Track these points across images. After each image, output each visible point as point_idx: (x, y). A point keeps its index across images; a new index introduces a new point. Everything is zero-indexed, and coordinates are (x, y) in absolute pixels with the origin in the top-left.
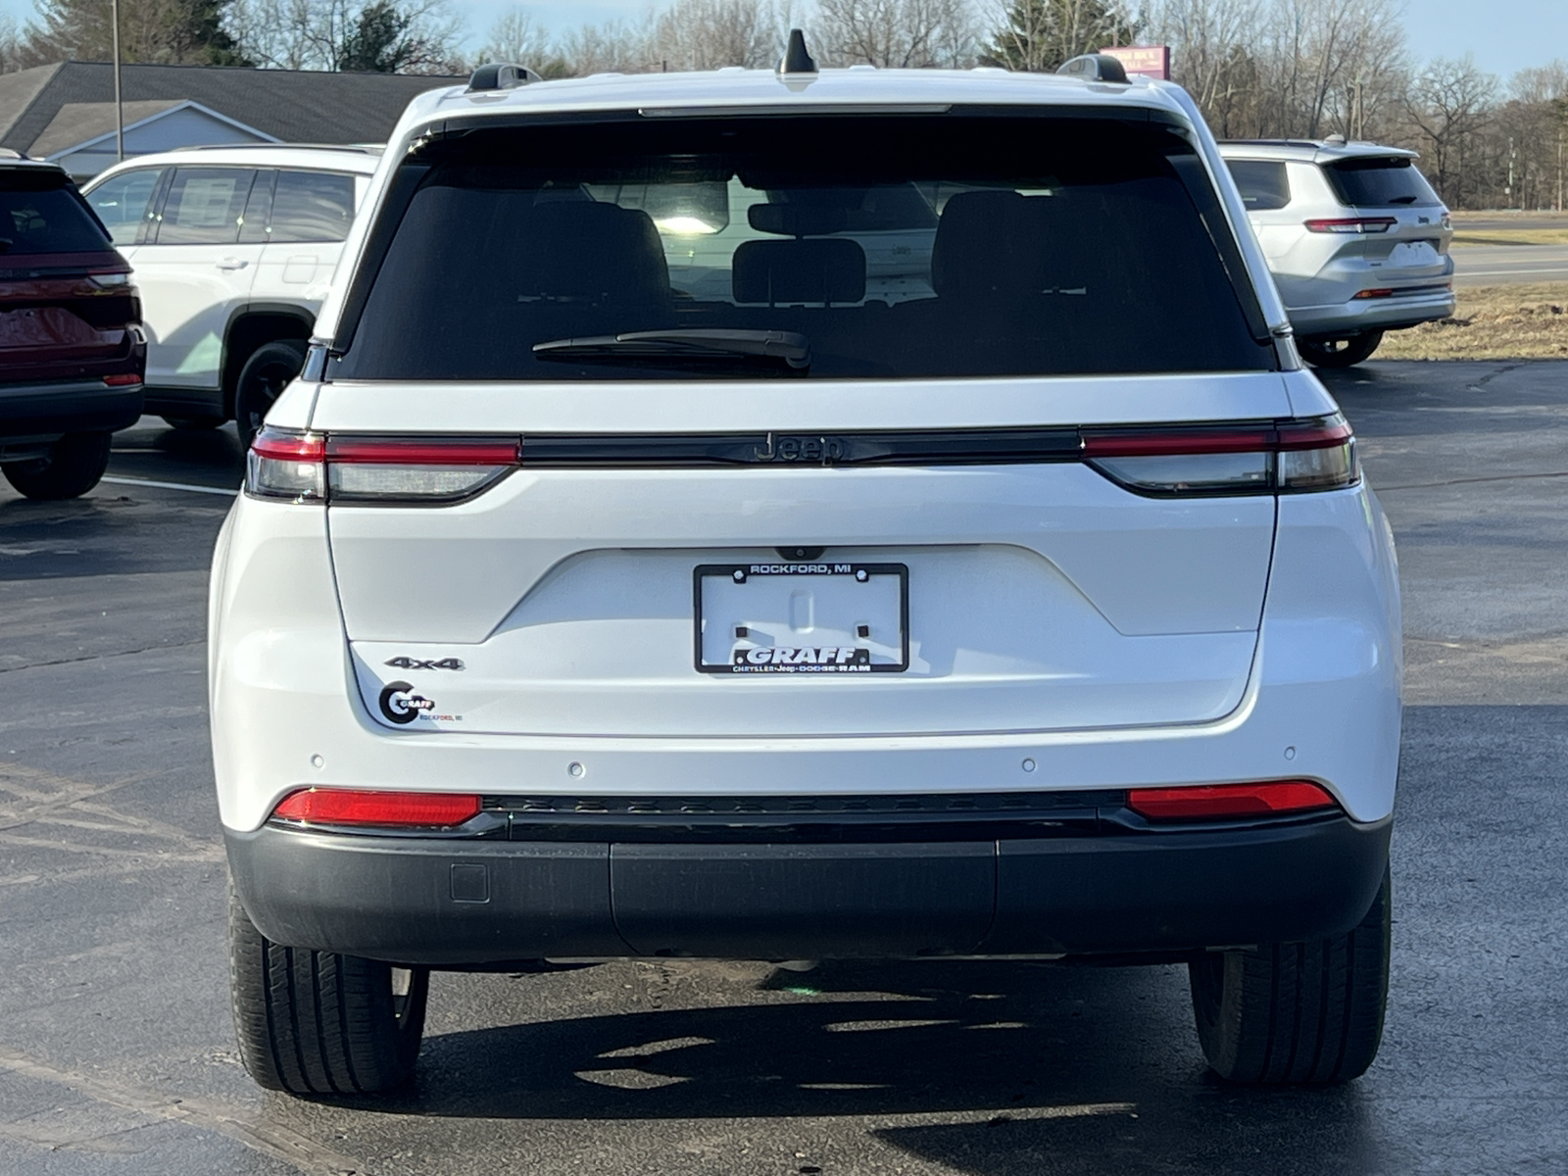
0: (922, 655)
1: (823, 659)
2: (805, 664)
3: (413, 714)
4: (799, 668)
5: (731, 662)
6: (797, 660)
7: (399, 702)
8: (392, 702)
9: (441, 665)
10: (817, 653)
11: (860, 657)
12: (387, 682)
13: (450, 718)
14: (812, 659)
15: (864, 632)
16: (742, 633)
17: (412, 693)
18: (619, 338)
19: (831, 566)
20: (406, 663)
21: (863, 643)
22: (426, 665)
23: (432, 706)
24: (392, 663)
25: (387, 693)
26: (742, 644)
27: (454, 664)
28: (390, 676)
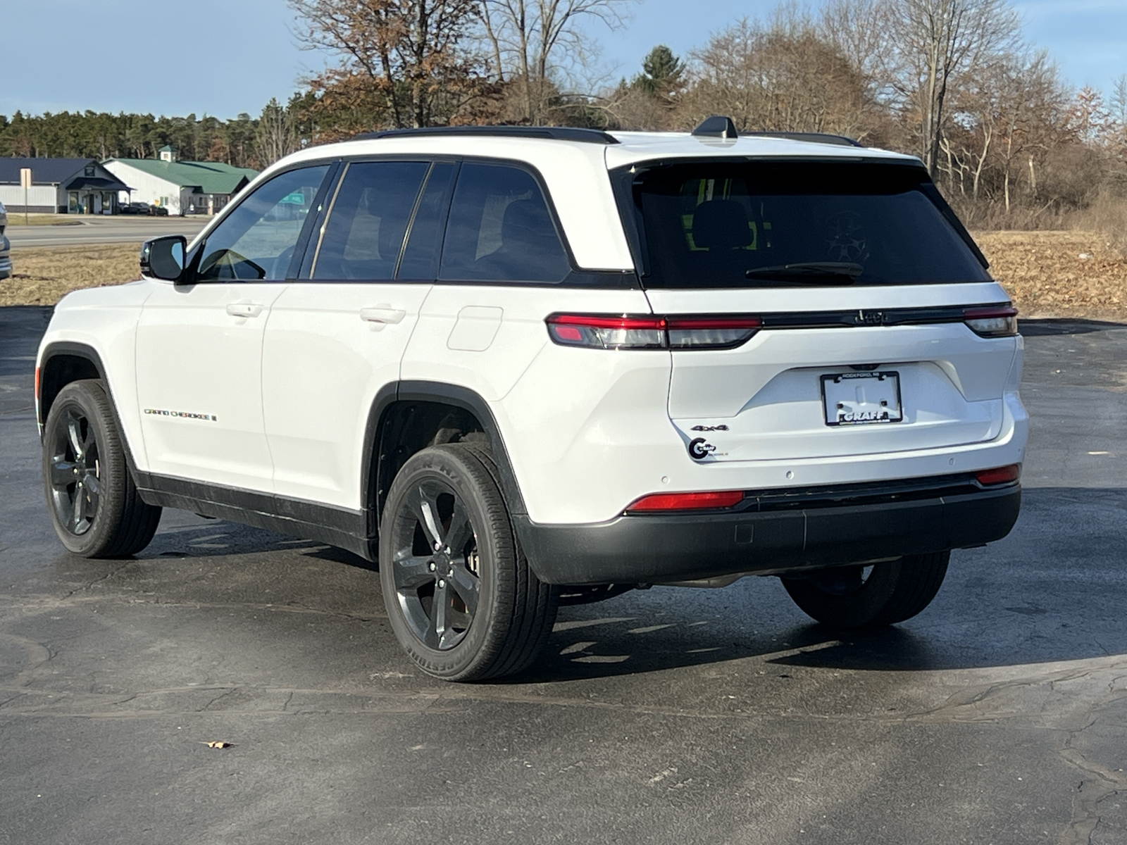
0: (905, 414)
1: (872, 418)
2: (866, 420)
3: (705, 453)
4: (865, 422)
5: (838, 420)
6: (863, 418)
7: (699, 448)
8: (696, 447)
9: (718, 428)
10: (870, 414)
11: (885, 415)
12: (693, 438)
13: (722, 454)
14: (868, 418)
15: (885, 404)
16: (841, 406)
17: (705, 443)
18: (787, 267)
19: (872, 373)
20: (701, 428)
21: (885, 409)
22: (711, 429)
23: (715, 448)
24: (695, 429)
25: (694, 443)
26: (841, 412)
27: (724, 428)
28: (694, 435)
